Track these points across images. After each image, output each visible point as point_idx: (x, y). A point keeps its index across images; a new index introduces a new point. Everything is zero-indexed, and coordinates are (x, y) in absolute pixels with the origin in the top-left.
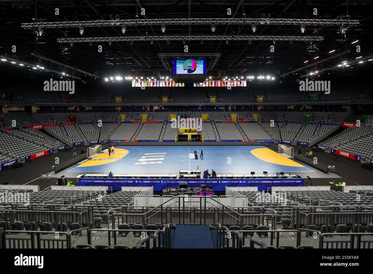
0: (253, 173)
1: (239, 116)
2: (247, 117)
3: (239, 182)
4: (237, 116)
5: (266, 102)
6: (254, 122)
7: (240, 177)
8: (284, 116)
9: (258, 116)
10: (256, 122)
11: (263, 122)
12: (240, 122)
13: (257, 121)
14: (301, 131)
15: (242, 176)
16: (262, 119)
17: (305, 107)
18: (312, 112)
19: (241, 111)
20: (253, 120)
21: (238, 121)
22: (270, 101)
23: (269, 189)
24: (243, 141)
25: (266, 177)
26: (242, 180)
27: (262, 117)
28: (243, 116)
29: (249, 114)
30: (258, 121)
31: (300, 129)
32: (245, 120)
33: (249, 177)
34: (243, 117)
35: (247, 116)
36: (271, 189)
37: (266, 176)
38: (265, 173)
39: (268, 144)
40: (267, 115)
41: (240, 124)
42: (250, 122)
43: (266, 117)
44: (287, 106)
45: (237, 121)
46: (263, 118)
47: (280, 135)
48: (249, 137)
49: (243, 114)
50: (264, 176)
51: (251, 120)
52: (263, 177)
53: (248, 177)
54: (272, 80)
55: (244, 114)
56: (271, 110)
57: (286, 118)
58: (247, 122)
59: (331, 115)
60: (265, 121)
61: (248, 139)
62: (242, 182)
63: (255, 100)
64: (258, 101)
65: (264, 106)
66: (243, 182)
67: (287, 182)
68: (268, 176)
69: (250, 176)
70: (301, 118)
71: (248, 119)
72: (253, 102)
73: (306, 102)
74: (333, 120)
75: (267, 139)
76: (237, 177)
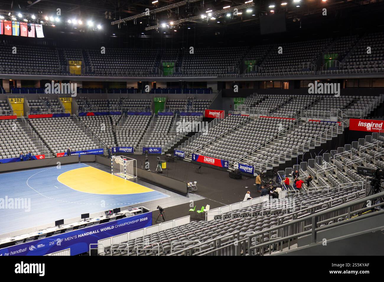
0: (59, 223)
1: (28, 104)
2: (49, 105)
3: (28, 250)
4: (24, 104)
5: (86, 73)
6: (63, 115)
7: (31, 238)
8: (121, 101)
9: (72, 103)
10: (68, 115)
11: (82, 114)
12: (32, 117)
13: (70, 112)
14: (149, 128)
15: (35, 234)
16: (80, 108)
17: (155, 84)
18: (166, 95)
19: (33, 91)
20: (62, 111)
21: (28, 114)
22: (94, 72)
23: (92, 246)
24: (41, 157)
25: (86, 225)
26: (35, 244)
27: (80, 104)
28: (38, 104)
29: (51, 99)
30: (72, 113)
31: (148, 125)
32: (44, 113)
33: (53, 233)
34: (40, 105)
35: (48, 102)
36: (97, 245)
37: (86, 223)
38: (85, 216)
39: (92, 158)
40: (89, 100)
41: (32, 122)
42: (55, 116)
43: (88, 104)
44: (125, 84)
45: (25, 115)
46: (82, 107)
47: (115, 138)
48: (52, 149)
49: (39, 99)
50: (83, 223)
51: (58, 111)
52: (81, 225)
53: (49, 234)
54: (97, 29)
55: (41, 98)
56: (97, 91)
57: (125, 105)
58: (49, 116)
59: (192, 99)
60: (86, 113)
61: (51, 152)
62: (36, 247)
63: (65, 68)
64: (71, 72)
65: (84, 83)
66: (39, 246)
67: (124, 224)
68: (91, 221)
69: (56, 229)
70: (150, 104)
71: (50, 110)
72: (61, 72)
73: (157, 75)
74: (195, 107)
75: (91, 148)
76: (25, 240)
